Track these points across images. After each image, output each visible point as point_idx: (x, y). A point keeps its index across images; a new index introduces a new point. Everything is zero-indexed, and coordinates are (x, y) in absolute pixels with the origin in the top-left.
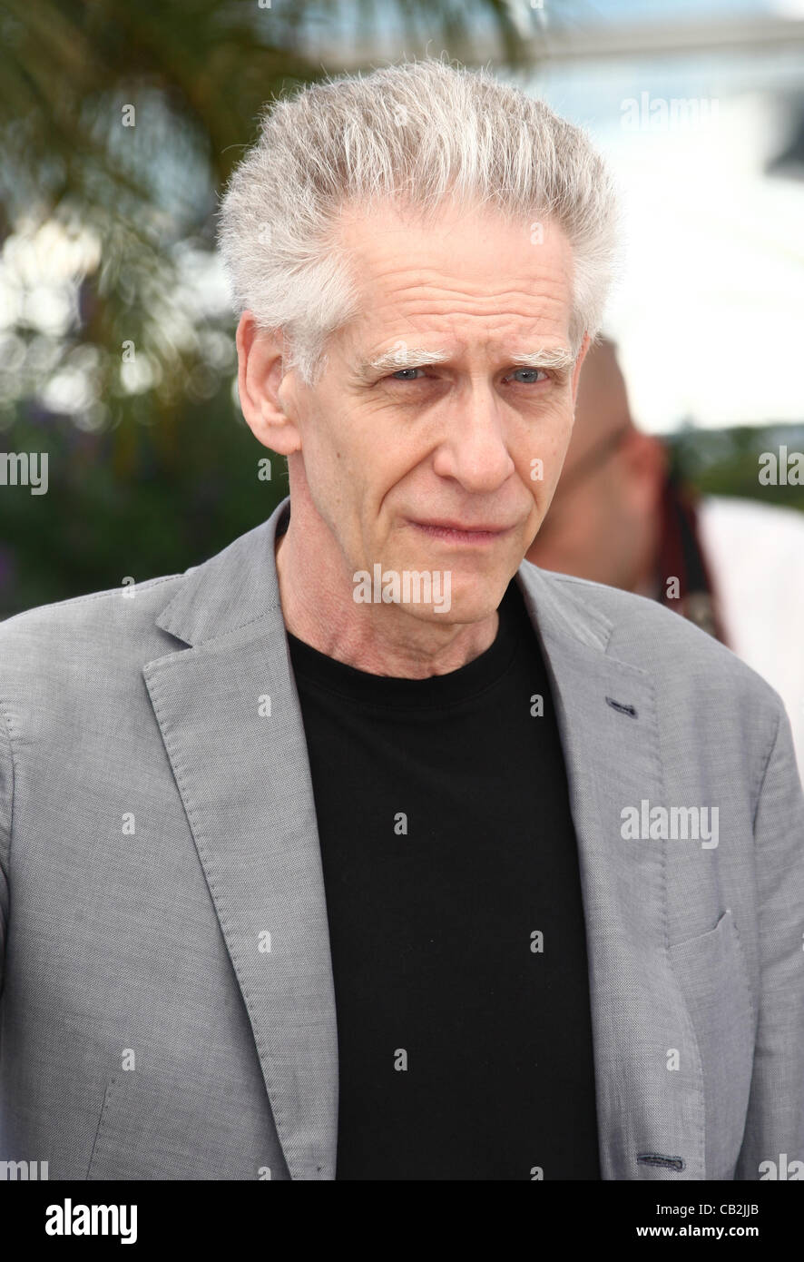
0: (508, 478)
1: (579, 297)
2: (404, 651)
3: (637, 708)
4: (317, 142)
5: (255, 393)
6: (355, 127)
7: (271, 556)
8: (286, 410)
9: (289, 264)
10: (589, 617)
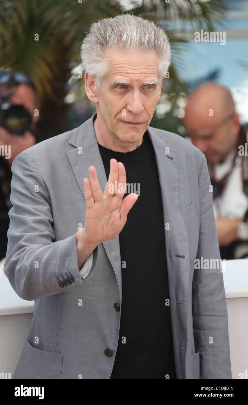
0: (143, 111)
1: (160, 68)
2: (121, 147)
3: (173, 158)
4: (101, 34)
5: (88, 88)
6: (109, 31)
7: (93, 126)
8: (95, 93)
9: (94, 62)
10: (162, 138)
